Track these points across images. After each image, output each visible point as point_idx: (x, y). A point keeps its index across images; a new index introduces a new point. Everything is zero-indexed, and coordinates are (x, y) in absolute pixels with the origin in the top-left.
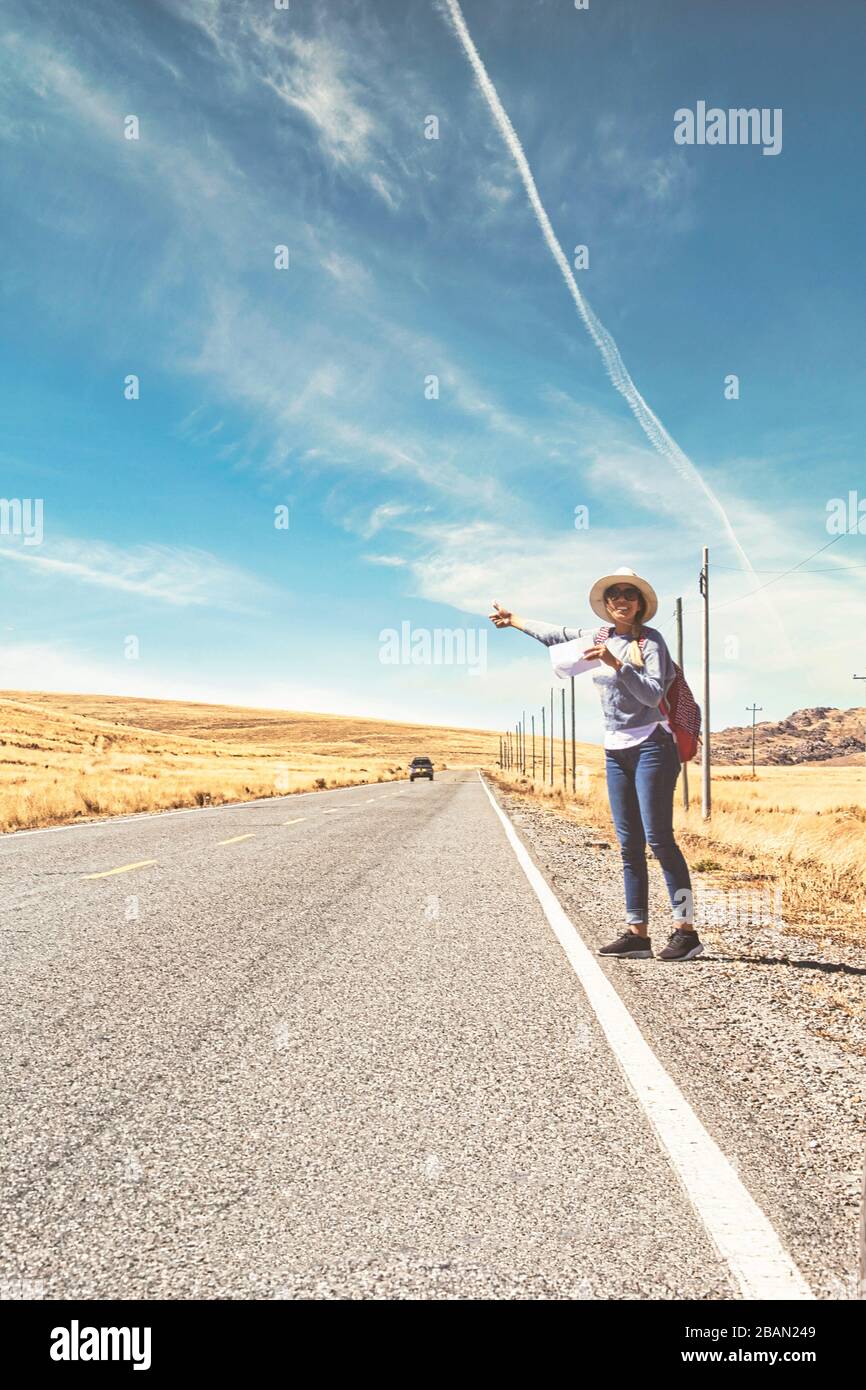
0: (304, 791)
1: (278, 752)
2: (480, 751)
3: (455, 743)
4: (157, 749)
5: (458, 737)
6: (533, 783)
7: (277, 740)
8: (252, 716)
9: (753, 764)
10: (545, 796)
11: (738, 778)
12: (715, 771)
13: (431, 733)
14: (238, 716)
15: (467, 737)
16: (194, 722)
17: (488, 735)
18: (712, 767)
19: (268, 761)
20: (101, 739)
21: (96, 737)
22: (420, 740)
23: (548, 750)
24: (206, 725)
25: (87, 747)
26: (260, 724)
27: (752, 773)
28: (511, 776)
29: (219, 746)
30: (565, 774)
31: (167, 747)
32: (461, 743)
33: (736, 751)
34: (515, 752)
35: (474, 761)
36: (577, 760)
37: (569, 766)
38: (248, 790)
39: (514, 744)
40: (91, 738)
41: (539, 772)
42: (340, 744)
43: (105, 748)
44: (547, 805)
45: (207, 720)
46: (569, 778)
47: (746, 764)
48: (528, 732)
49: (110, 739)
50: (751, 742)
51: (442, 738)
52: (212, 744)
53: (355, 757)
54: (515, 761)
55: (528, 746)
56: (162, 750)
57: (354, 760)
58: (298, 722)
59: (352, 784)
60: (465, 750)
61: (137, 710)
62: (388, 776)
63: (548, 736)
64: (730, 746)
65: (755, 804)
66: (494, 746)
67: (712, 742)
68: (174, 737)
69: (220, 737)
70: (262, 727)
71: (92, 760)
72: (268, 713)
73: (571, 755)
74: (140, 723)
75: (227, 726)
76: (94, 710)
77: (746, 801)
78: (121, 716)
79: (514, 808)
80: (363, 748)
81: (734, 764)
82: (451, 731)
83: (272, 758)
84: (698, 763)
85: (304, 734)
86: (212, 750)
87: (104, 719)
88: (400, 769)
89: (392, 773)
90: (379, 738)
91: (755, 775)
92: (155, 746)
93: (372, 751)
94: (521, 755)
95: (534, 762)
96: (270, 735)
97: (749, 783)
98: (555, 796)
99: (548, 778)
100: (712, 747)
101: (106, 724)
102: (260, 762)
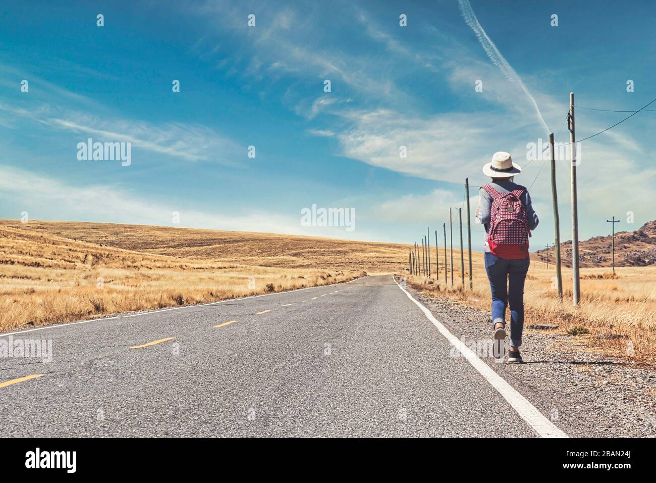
0: (257, 294)
1: (232, 264)
2: (394, 260)
3: (372, 254)
4: (135, 264)
5: (374, 249)
6: (439, 283)
7: (229, 256)
8: (208, 237)
9: (614, 265)
10: (449, 292)
11: (601, 277)
12: (583, 272)
13: (354, 247)
14: (198, 237)
15: (382, 249)
16: (162, 242)
17: (399, 247)
18: (580, 269)
19: (225, 272)
20: (90, 257)
21: (86, 256)
22: (345, 253)
23: (449, 258)
24: (172, 244)
25: (79, 264)
26: (215, 243)
27: (612, 273)
28: (420, 279)
29: (185, 261)
30: (463, 277)
31: (144, 263)
32: (378, 255)
33: (599, 256)
34: (421, 261)
35: (388, 269)
36: (473, 266)
37: (467, 270)
38: (211, 294)
39: (421, 255)
40: (82, 256)
41: (442, 275)
42: (281, 257)
43: (93, 264)
44: (453, 298)
45: (173, 241)
46: (467, 279)
47: (609, 266)
48: (432, 244)
49: (98, 258)
50: (611, 248)
51: (362, 251)
52: (179, 259)
53: (293, 267)
54: (421, 268)
55: (433, 255)
56: (139, 265)
57: (292, 269)
58: (248, 241)
59: (294, 287)
60: (382, 260)
61: (117, 234)
62: (321, 281)
63: (448, 248)
64: (595, 252)
65: (615, 295)
66: (405, 255)
67: (580, 249)
68: (148, 254)
69: (185, 254)
70: (217, 246)
71: (84, 275)
72: (222, 234)
73: (468, 262)
74: (119, 245)
75: (189, 246)
76: (82, 234)
77: (608, 293)
78: (104, 239)
79: (427, 301)
80: (299, 261)
81: (598, 266)
82: (370, 245)
83: (227, 270)
84: (568, 267)
85: (251, 250)
86: (178, 264)
87: (90, 242)
88: (330, 276)
89: (324, 279)
90: (311, 252)
91: (614, 274)
92: (133, 262)
93: (306, 262)
94: (427, 263)
95: (438, 269)
96: (224, 252)
97: (610, 280)
98: (458, 292)
99: (449, 280)
100: (581, 253)
101: (93, 245)
102: (218, 273)
